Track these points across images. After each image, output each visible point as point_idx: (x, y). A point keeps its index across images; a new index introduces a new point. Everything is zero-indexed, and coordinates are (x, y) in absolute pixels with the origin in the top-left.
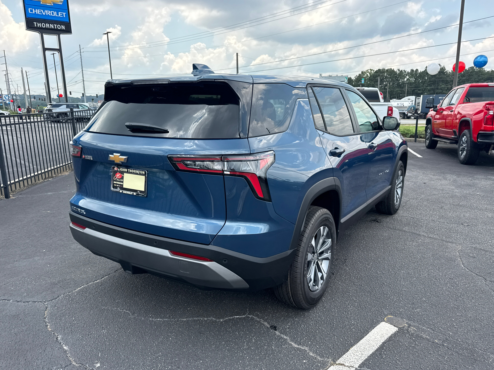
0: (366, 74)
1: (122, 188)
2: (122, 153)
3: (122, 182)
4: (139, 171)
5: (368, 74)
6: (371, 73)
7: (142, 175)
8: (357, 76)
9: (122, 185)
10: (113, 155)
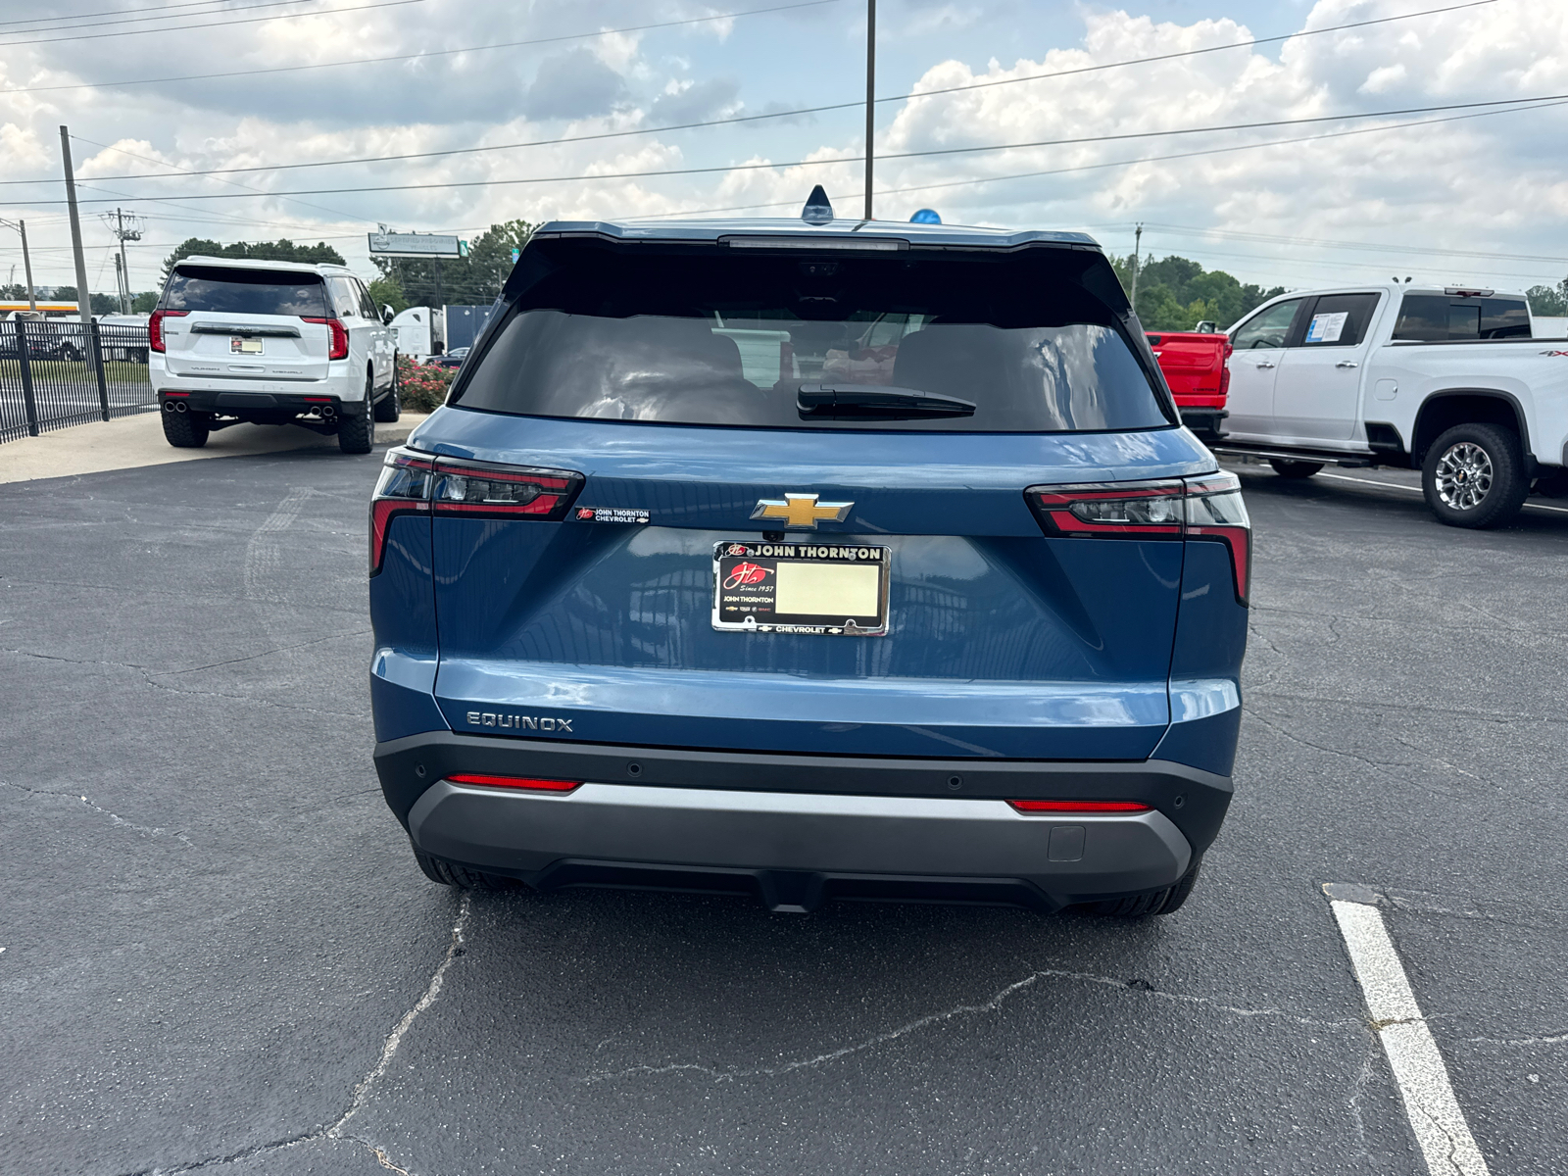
0: (505, 236)
1: (768, 614)
2: (828, 493)
3: (773, 594)
4: (855, 550)
5: (512, 234)
6: (523, 232)
7: (869, 561)
8: (478, 238)
9: (773, 605)
10: (784, 498)
